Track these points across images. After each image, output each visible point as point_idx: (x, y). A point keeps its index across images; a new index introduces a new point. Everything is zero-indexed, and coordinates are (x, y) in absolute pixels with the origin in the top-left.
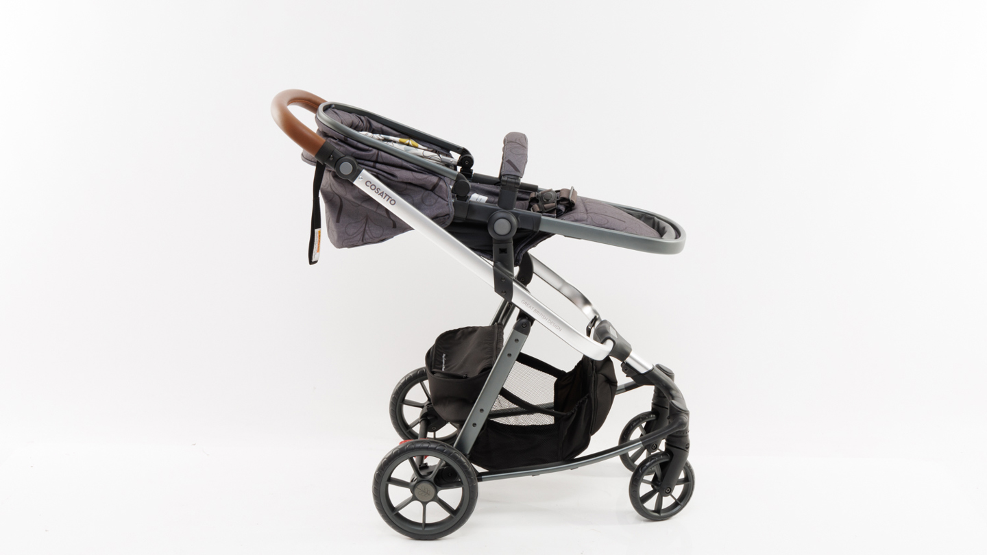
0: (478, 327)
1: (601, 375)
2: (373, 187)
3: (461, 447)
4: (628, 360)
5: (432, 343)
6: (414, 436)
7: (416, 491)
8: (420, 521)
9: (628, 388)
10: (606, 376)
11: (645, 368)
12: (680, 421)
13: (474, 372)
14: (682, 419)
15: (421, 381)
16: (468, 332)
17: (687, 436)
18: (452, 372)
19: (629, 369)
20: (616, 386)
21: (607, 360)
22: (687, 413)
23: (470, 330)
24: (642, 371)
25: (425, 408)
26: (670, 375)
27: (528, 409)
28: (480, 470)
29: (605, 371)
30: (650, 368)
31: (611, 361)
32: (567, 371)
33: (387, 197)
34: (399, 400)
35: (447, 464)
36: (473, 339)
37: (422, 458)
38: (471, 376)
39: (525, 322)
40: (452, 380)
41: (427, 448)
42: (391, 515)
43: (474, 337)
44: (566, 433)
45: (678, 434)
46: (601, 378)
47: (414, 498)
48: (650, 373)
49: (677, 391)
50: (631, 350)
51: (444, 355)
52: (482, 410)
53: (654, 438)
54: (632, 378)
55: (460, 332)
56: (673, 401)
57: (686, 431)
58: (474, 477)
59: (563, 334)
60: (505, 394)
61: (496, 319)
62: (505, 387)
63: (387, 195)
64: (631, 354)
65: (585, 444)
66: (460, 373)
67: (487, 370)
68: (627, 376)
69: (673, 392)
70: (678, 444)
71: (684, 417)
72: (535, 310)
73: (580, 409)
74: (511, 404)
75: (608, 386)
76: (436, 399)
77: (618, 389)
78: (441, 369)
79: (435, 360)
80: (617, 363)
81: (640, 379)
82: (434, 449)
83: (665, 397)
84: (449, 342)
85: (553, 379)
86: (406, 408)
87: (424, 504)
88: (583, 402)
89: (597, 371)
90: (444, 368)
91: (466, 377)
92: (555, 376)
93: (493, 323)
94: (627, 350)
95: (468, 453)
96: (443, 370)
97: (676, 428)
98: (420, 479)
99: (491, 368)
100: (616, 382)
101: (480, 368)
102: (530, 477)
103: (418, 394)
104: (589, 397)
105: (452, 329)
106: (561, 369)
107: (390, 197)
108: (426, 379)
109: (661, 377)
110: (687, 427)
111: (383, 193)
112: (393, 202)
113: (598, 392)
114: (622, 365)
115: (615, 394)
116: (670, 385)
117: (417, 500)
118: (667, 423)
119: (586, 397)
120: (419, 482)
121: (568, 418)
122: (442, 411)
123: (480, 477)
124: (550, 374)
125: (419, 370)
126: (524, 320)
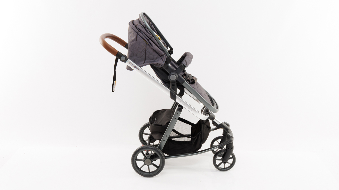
0: (167, 109)
1: (205, 125)
2: (132, 65)
3: (160, 148)
4: (214, 120)
5: (151, 114)
6: (146, 144)
7: (145, 161)
8: (148, 171)
9: (215, 129)
10: (207, 125)
11: (220, 123)
12: (230, 140)
13: (164, 124)
14: (231, 140)
15: (148, 127)
16: (163, 111)
17: (233, 145)
18: (157, 124)
19: (214, 123)
20: (210, 129)
21: (207, 120)
22: (233, 137)
23: (164, 110)
24: (219, 124)
25: (150, 135)
26: (228, 125)
27: (182, 136)
28: (166, 155)
29: (207, 124)
30: (221, 123)
31: (209, 121)
32: (195, 124)
33: (136, 68)
34: (141, 133)
35: (155, 153)
36: (165, 113)
37: (148, 151)
38: (163, 125)
39: (181, 108)
40: (157, 126)
41: (149, 148)
42: (138, 171)
43: (165, 112)
44: (194, 144)
45: (230, 144)
46: (205, 126)
47: (145, 164)
48: (221, 124)
49: (230, 130)
50: (215, 117)
51: (155, 118)
52: (166, 136)
53: (222, 145)
54: (216, 126)
55: (161, 111)
56: (228, 134)
57: (232, 143)
58: (164, 157)
59: (192, 112)
60: (174, 130)
61: (173, 107)
62: (174, 128)
63: (136, 67)
64: (215, 118)
65: (200, 147)
66: (160, 124)
67: (168, 123)
68: (214, 125)
69: (229, 131)
70: (230, 147)
71: (232, 139)
72: (184, 104)
73: (198, 136)
74: (176, 134)
75: (208, 128)
76: (153, 132)
77: (211, 130)
78: (154, 123)
79: (152, 120)
80: (211, 121)
81: (218, 126)
82: (151, 148)
83: (226, 132)
84: (157, 114)
85: (190, 126)
86: (144, 136)
87: (148, 166)
88: (199, 134)
89: (204, 124)
90: (155, 122)
91: (162, 125)
92: (191, 125)
93: (172, 108)
94: (214, 117)
95: (162, 149)
96: (155, 123)
97: (229, 142)
98: (146, 158)
99: (169, 122)
100: (210, 127)
101: (166, 122)
102: (182, 158)
103: (147, 131)
104: (201, 132)
105: (158, 110)
106: (193, 123)
107: (137, 68)
108: (150, 126)
109: (225, 126)
110: (233, 142)
111: (135, 66)
112: (138, 69)
113: (204, 130)
114: (212, 122)
115: (210, 131)
116: (228, 128)
117: (146, 165)
118: (226, 140)
119: (200, 132)
120: (146, 159)
121: (195, 139)
122: (155, 136)
123: (166, 157)
124: (190, 124)
125: (147, 123)
126: (180, 107)
